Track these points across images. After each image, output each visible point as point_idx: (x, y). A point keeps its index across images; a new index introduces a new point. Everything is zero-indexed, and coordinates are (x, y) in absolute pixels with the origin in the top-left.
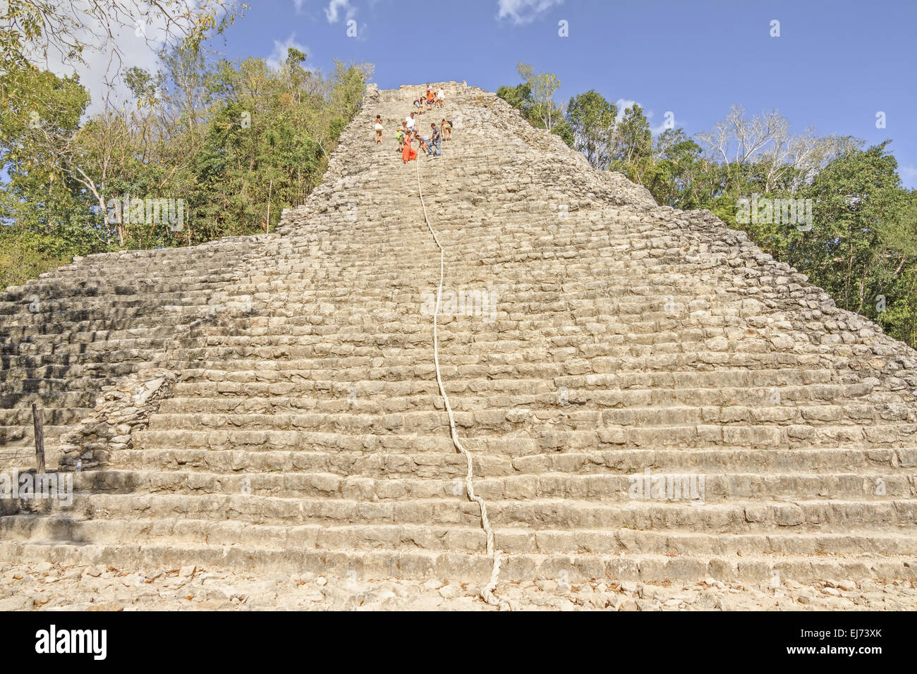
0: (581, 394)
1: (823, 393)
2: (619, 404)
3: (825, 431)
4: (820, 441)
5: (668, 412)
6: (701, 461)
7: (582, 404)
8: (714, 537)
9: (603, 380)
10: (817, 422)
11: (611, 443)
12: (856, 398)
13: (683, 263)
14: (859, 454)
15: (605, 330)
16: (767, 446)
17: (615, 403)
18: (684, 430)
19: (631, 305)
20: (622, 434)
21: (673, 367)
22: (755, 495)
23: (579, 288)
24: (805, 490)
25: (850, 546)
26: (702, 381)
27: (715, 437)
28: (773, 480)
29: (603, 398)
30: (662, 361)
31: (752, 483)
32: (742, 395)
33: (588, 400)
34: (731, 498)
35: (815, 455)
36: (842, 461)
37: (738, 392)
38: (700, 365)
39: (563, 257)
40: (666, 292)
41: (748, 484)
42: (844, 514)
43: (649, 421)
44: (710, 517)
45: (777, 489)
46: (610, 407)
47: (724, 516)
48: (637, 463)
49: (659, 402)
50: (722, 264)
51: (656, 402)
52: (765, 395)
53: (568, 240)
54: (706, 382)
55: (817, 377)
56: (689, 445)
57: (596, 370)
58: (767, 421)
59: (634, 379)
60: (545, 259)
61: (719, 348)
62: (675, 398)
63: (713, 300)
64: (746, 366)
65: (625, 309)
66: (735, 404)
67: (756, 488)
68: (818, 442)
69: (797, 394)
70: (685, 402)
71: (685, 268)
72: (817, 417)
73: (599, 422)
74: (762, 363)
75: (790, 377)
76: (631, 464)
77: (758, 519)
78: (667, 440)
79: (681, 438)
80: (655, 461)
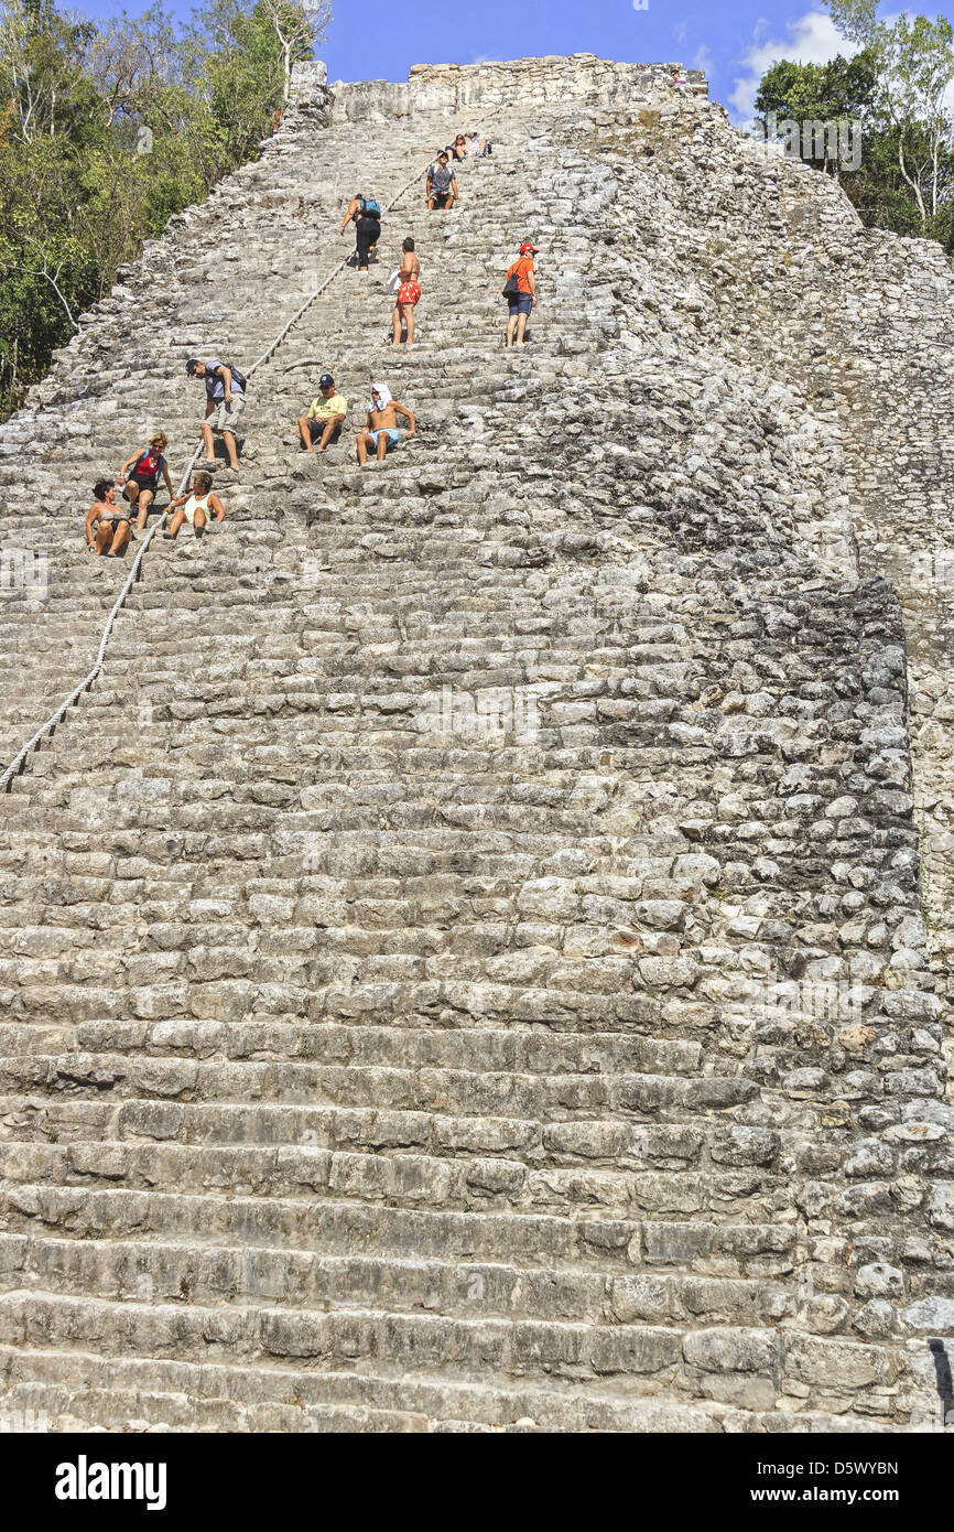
0: (104, 1062)
1: (637, 1095)
2: (192, 1091)
3: (547, 1177)
4: (532, 1198)
5: (262, 1115)
6: (240, 1223)
7: (104, 1086)
8: (97, 1359)
9: (189, 1034)
10: (568, 1157)
11: (94, 1175)
12: (710, 1112)
13: (661, 743)
14: (565, 1229)
15: (289, 914)
16: (418, 1202)
17: (176, 1090)
18: (251, 1155)
19: (407, 855)
20: (120, 1155)
21: (386, 1015)
22: (289, 1296)
23: (338, 800)
24: (395, 1294)
25: (352, 1396)
26: (413, 1053)
27: (312, 1175)
28: (335, 1268)
29: (151, 1075)
30: (362, 999)
31: (291, 1271)
32: (462, 1088)
33: (119, 1079)
34: (244, 1299)
35: (472, 1225)
36: (526, 1242)
37: (453, 1080)
38: (446, 1013)
39: (375, 707)
40: (525, 823)
41: (283, 1269)
42: (407, 1341)
43: (217, 1132)
44: (134, 1327)
45: (339, 1287)
46: (165, 1097)
47: (164, 1327)
48: (106, 1218)
49: (278, 1093)
50: (762, 751)
51: (271, 1093)
52: (512, 1092)
53: (426, 658)
54: (420, 1055)
55: (669, 1058)
56: (255, 1190)
57: (196, 1010)
58: (460, 1149)
59: (262, 1038)
60: (331, 711)
61: (510, 975)
62: (314, 1085)
63: (619, 852)
64: (546, 1023)
65: (391, 862)
66: (441, 1110)
67: (295, 1281)
68: (527, 1201)
69: (582, 1094)
70: (333, 1097)
71: (639, 757)
72: (570, 1146)
73: (109, 1128)
74: (580, 1019)
75: (611, 1054)
76: (94, 1220)
77: (225, 1336)
78: (213, 1175)
79: (243, 1173)
80: (146, 1216)
